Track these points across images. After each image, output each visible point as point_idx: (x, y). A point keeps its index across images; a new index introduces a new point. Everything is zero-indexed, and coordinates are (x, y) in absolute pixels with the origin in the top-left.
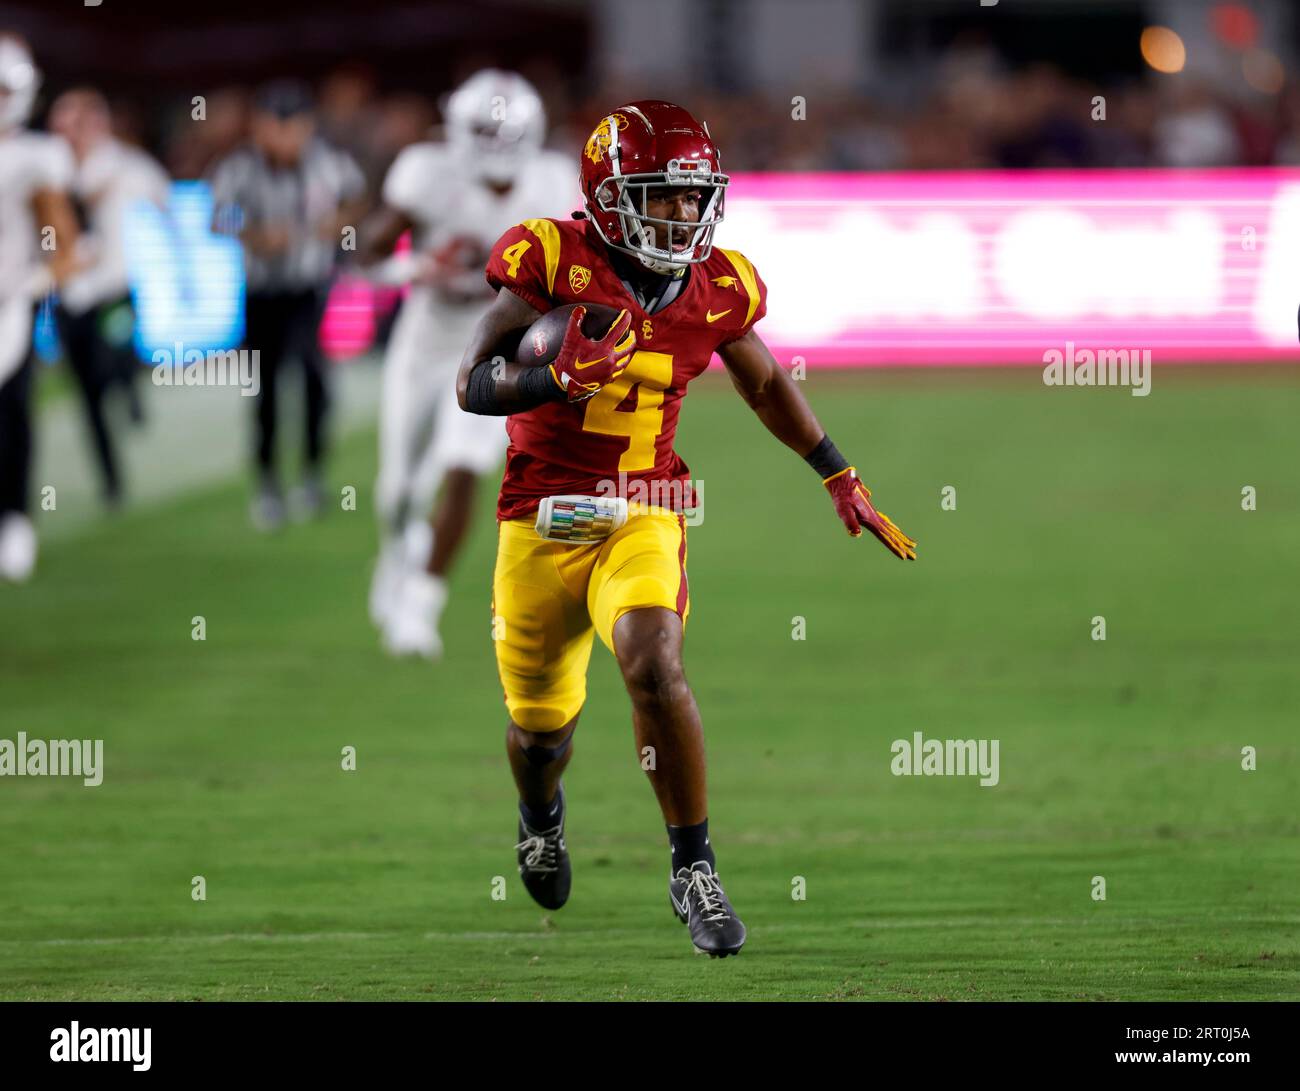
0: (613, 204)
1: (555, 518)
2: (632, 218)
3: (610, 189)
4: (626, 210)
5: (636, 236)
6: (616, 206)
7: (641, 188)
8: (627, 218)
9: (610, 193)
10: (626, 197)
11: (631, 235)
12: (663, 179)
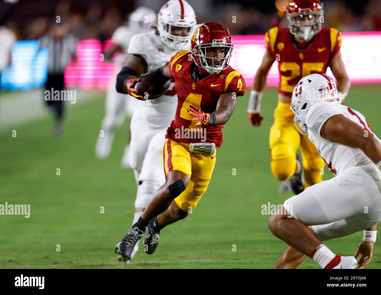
0: (198, 53)
1: (194, 150)
2: (203, 57)
3: (197, 49)
4: (201, 55)
5: (204, 63)
6: (198, 54)
7: (204, 48)
8: (201, 57)
9: (197, 50)
10: (201, 51)
11: (203, 63)
12: (211, 45)
